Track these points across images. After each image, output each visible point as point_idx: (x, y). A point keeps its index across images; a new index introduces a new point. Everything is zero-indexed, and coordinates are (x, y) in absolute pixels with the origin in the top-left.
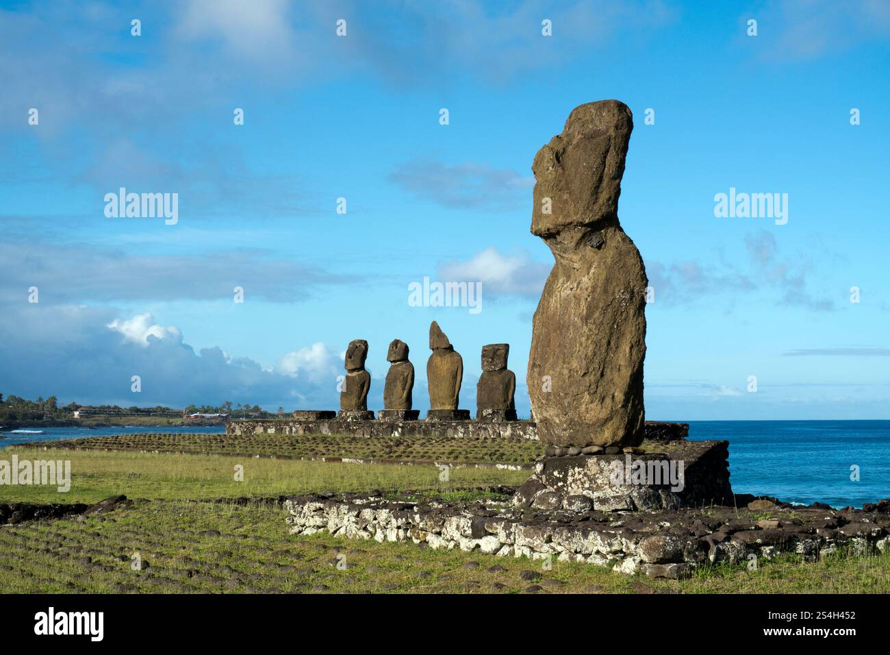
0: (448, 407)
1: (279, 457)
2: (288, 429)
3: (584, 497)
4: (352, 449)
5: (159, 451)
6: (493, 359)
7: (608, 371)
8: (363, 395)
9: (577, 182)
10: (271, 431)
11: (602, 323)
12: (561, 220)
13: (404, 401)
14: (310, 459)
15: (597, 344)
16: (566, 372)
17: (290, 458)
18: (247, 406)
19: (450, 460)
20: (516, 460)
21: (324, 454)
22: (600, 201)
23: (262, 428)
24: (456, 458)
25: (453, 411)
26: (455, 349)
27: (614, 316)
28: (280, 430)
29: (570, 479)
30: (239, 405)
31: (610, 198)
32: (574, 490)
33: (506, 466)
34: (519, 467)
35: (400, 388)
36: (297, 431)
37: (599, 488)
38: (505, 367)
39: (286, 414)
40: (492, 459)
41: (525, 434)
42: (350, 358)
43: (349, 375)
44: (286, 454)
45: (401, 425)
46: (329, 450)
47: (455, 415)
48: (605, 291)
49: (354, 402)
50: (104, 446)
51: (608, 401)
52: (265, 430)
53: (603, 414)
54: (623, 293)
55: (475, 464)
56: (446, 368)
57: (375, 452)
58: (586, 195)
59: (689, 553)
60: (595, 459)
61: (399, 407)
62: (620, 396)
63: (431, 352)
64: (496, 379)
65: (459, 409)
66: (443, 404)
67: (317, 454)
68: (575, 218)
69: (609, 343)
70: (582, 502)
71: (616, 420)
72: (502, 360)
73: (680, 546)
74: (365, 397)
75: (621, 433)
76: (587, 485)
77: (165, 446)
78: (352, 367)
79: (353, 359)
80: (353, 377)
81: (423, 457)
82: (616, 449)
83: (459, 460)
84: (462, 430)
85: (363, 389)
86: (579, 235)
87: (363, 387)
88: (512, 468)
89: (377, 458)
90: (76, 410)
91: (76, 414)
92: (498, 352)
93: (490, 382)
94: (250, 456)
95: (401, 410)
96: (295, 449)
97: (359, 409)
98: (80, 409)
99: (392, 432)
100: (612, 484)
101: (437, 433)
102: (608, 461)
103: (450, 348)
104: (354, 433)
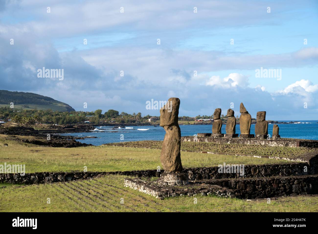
1: (188, 151)
2: (194, 140)
3: (166, 182)
4: (211, 149)
5: (151, 148)
6: (260, 117)
7: (172, 156)
8: (220, 128)
9: (166, 116)
10: (189, 141)
11: (170, 146)
13: (232, 131)
14: (197, 152)
15: (169, 151)
17: (191, 151)
19: (240, 154)
20: (260, 154)
21: (202, 150)
22: (171, 120)
23: (186, 139)
24: (242, 153)
25: (248, 135)
26: (249, 113)
27: (173, 145)
28: (192, 140)
31: (173, 120)
33: (256, 156)
34: (260, 157)
35: (231, 126)
36: (197, 141)
37: (169, 180)
38: (265, 120)
40: (253, 153)
41: (269, 144)
42: (215, 115)
44: (190, 150)
45: (230, 139)
46: (204, 149)
47: (248, 136)
48: (171, 140)
49: (216, 131)
51: (172, 162)
52: (187, 140)
53: (171, 165)
54: (174, 140)
55: (247, 155)
56: (245, 119)
57: (218, 150)
58: (168, 119)
59: (164, 195)
60: (169, 174)
61: (231, 133)
62: (174, 161)
63: (241, 114)
64: (261, 124)
65: (250, 134)
66: (245, 132)
67: (200, 150)
68: (166, 124)
69: (172, 150)
70: (165, 183)
71: (173, 167)
72: (263, 117)
73: (162, 194)
74: (221, 129)
75: (174, 169)
76: (167, 180)
77: (153, 146)
78: (216, 118)
79: (216, 115)
80: (216, 122)
81: (232, 152)
82: (174, 172)
83: (243, 154)
84: (249, 142)
85: (219, 126)
86: (167, 127)
87: (220, 125)
88: (258, 157)
89: (218, 152)
90: (149, 118)
91: (149, 120)
92: (262, 115)
93: (259, 125)
95: (231, 134)
96: (194, 148)
97: (218, 133)
98: (151, 118)
99: (227, 142)
100: (172, 180)
101: (242, 143)
102: (171, 175)
103: (247, 113)
104: (215, 142)
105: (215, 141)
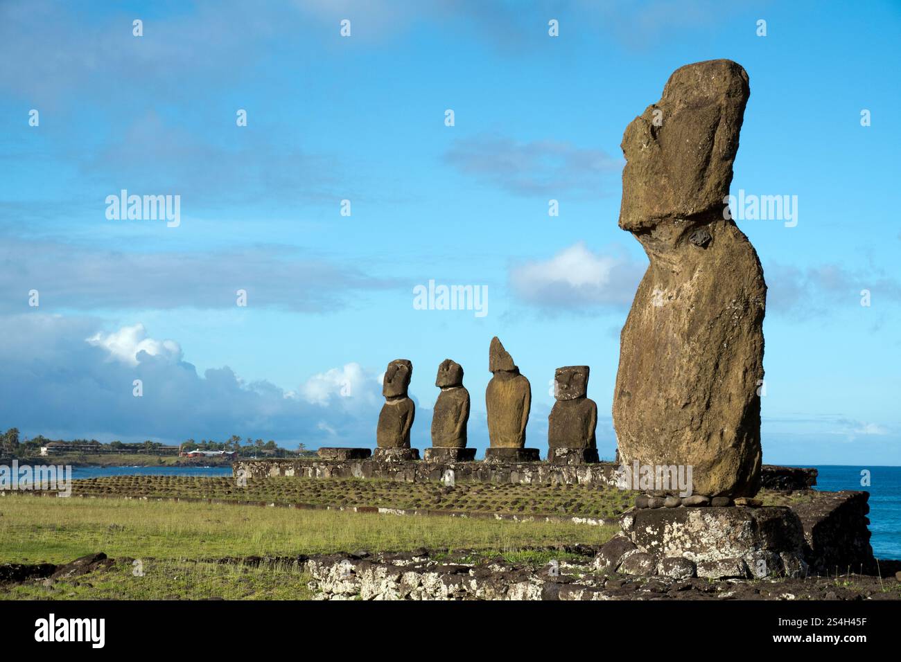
0: (512, 445)
1: (299, 506)
2: (311, 471)
3: (685, 559)
4: (390, 497)
5: (149, 498)
6: (569, 385)
7: (715, 402)
8: (406, 429)
9: (678, 164)
10: (290, 473)
11: (708, 341)
12: (657, 211)
13: (456, 437)
14: (339, 509)
15: (701, 367)
16: (662, 401)
17: (313, 507)
18: (259, 442)
19: (513, 512)
20: (597, 512)
21: (356, 503)
22: (707, 187)
23: (278, 469)
24: (522, 508)
25: (519, 450)
26: (521, 372)
27: (724, 331)
28: (300, 472)
29: (667, 537)
30: (250, 441)
31: (719, 183)
32: (672, 551)
33: (584, 520)
34: (601, 522)
35: (453, 421)
36: (322, 474)
37: (703, 549)
38: (584, 396)
39: (308, 452)
40: (567, 511)
41: (609, 479)
42: (390, 382)
43: (388, 403)
44: (308, 502)
45: (453, 466)
46: (362, 497)
47: (520, 455)
48: (713, 300)
49: (393, 438)
50: (78, 491)
51: (715, 439)
52: (282, 472)
53: (709, 456)
54: (735, 303)
55: (546, 516)
56: (509, 396)
57: (420, 500)
58: (690, 179)
60: (699, 513)
61: (450, 444)
62: (730, 433)
63: (491, 376)
64: (573, 409)
65: (527, 446)
66: (506, 441)
67: (347, 502)
68: (675, 208)
69: (717, 366)
70: (682, 566)
71: (725, 464)
72: (580, 386)
74: (408, 431)
75: (732, 480)
76: (688, 545)
77: (156, 492)
78: (392, 393)
79: (392, 381)
80: (393, 406)
81: (480, 507)
82: (725, 500)
83: (525, 512)
84: (530, 474)
85: (405, 422)
86: (680, 230)
87: (406, 419)
88: (592, 522)
89: (422, 508)
90: (43, 446)
91: (44, 450)
92: (576, 377)
93: (565, 414)
94: (263, 504)
95: (454, 448)
96: (320, 495)
97: (400, 446)
98: (48, 445)
99: (441, 476)
100: (719, 544)
101: (498, 477)
102: (715, 515)
103: (516, 371)
104: (393, 476)
105: (394, 474)
